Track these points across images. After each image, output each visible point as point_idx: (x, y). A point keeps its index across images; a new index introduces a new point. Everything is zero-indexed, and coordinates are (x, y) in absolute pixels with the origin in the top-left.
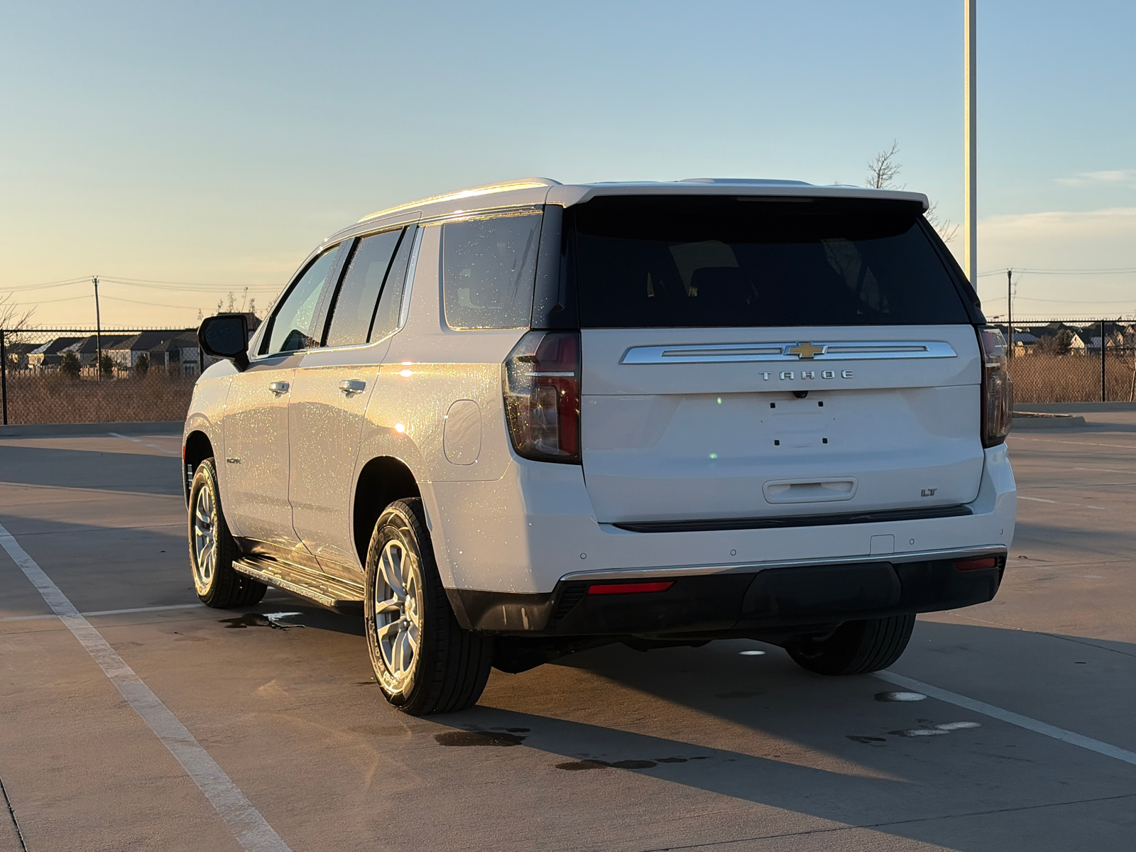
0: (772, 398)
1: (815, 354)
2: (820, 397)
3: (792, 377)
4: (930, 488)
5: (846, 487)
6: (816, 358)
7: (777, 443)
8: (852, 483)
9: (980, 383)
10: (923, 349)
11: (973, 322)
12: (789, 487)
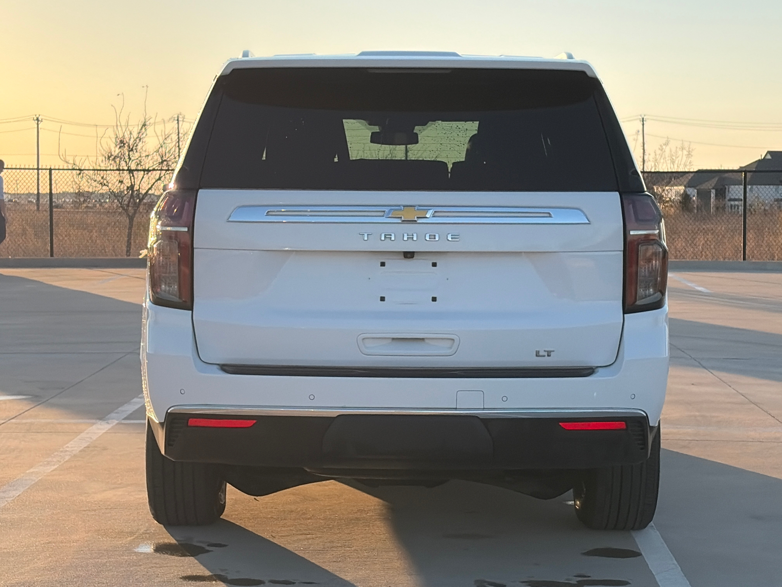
0: (383, 258)
1: (418, 218)
2: (434, 258)
3: (393, 238)
4: (546, 349)
5: (449, 343)
6: (420, 221)
7: (383, 299)
8: (453, 340)
9: (622, 249)
10: (548, 215)
11: (621, 190)
12: (391, 340)
